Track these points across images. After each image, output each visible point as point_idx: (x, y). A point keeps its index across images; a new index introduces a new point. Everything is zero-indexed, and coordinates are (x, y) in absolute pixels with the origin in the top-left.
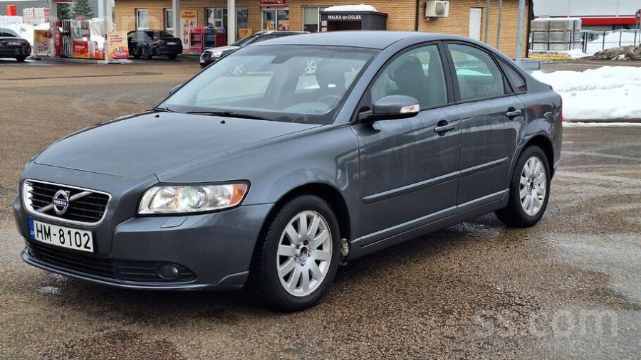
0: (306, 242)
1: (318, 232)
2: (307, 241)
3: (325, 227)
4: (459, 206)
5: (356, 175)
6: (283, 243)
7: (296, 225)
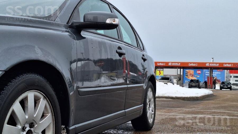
0: (32, 125)
1: (43, 116)
2: (32, 123)
3: (50, 111)
4: (126, 110)
5: (74, 65)
6: (8, 123)
7: (23, 103)
